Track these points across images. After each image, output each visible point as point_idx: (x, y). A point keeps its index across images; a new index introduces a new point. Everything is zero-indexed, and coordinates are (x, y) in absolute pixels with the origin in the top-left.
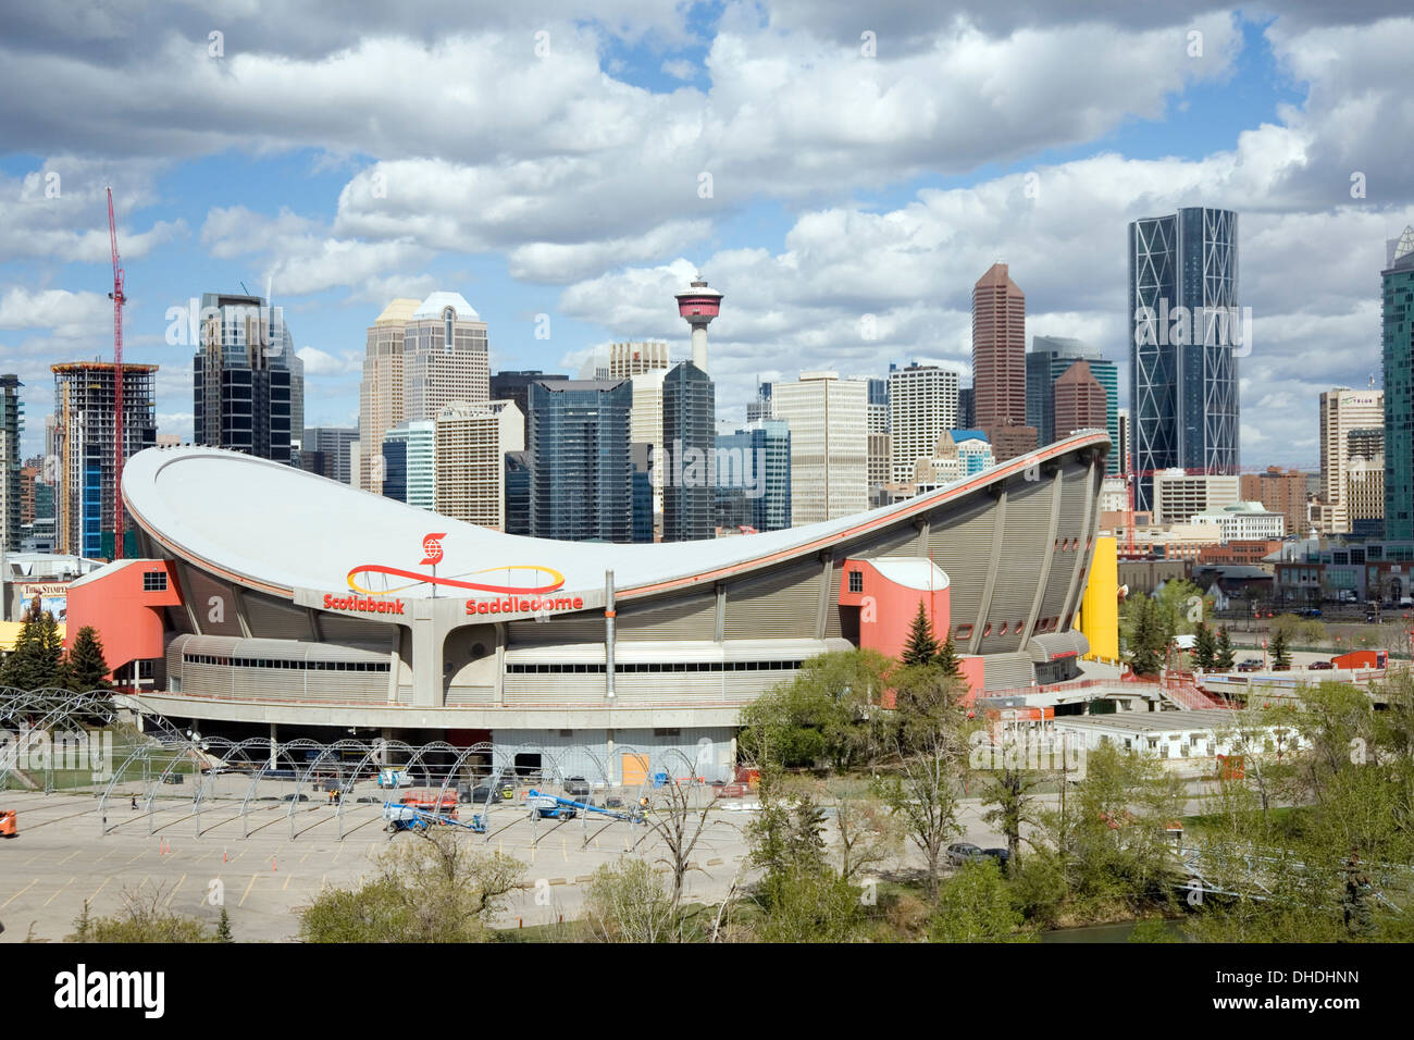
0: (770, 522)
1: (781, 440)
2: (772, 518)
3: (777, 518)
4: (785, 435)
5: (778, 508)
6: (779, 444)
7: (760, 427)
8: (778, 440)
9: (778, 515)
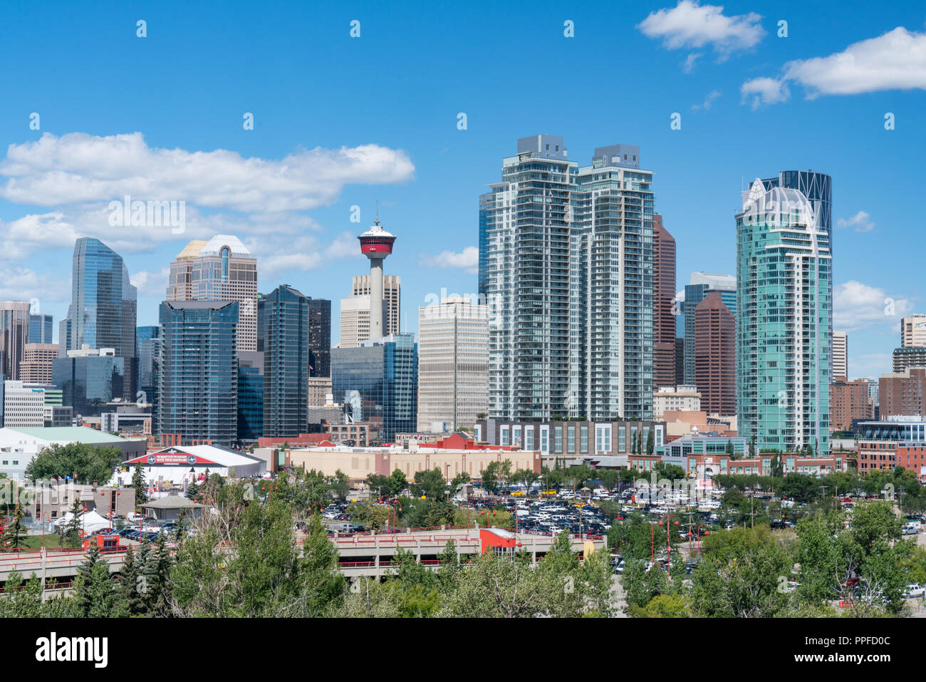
0: (398, 416)
1: (408, 351)
2: (400, 413)
3: (403, 413)
4: (411, 347)
5: (405, 405)
6: (406, 354)
7: (392, 341)
8: (405, 351)
9: (405, 411)
